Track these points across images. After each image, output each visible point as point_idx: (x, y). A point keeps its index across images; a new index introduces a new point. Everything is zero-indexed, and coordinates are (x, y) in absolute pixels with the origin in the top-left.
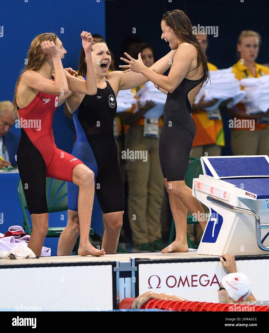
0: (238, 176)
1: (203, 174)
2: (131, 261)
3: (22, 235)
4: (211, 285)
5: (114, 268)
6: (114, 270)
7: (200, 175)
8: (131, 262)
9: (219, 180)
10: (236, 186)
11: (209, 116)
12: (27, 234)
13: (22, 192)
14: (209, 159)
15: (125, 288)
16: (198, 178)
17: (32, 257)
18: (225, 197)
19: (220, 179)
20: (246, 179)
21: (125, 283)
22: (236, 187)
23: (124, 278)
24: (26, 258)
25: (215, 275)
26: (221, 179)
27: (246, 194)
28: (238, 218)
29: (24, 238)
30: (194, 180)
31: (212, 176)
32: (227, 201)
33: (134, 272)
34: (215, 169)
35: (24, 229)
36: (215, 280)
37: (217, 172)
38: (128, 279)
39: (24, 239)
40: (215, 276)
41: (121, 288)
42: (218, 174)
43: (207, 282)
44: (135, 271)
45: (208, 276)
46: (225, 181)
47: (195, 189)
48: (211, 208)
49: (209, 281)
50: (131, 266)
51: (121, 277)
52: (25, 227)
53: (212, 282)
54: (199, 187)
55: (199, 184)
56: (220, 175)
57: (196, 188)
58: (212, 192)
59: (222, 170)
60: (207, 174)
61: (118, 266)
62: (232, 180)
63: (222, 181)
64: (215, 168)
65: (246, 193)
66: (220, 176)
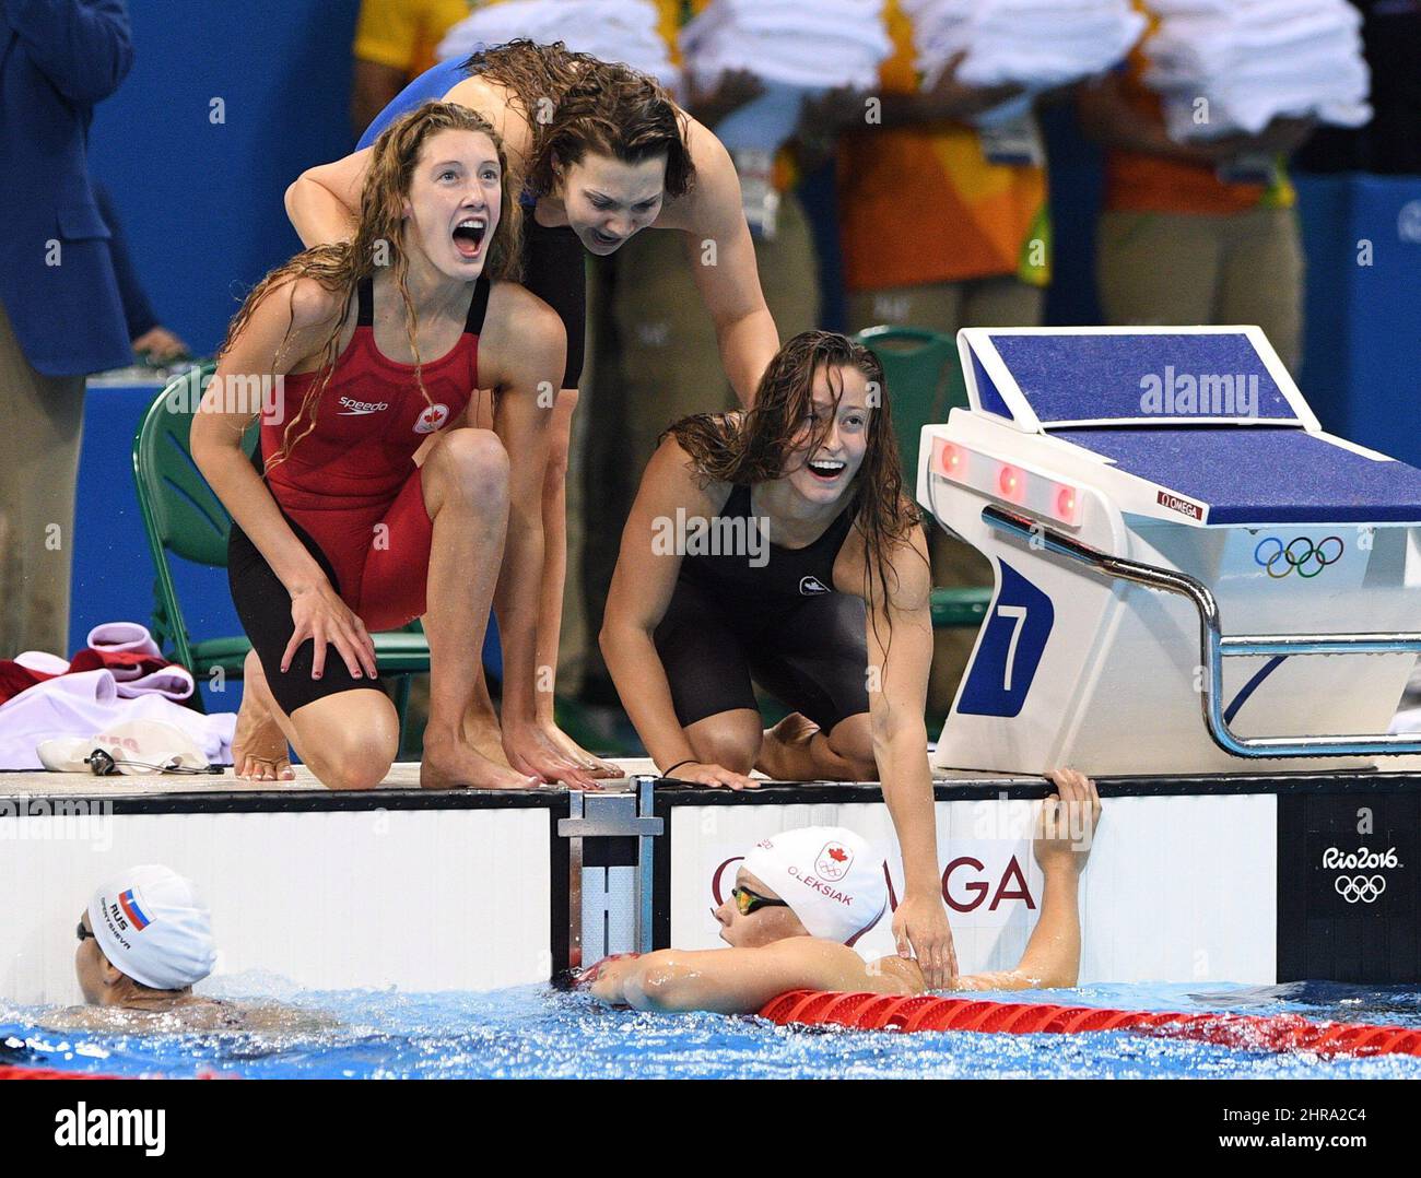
0: (1122, 416)
1: (965, 405)
2: (638, 791)
3: (150, 667)
4: (993, 907)
5: (560, 821)
6: (562, 833)
7: (955, 412)
8: (638, 798)
9: (1038, 433)
10: (1115, 462)
11: (987, 148)
12: (173, 661)
13: (153, 475)
14: (997, 337)
15: (606, 912)
16: (946, 422)
17: (194, 766)
18: (1063, 510)
19: (1043, 432)
20: (1160, 434)
21: (607, 891)
22: (1113, 465)
23: (603, 868)
24: (164, 773)
25: (1014, 857)
26: (1048, 430)
27: (1159, 501)
28: (1121, 606)
29: (156, 679)
30: (929, 432)
31: (1008, 415)
32: (1075, 530)
33: (652, 839)
34: (1020, 385)
35: (159, 639)
36: (1013, 885)
37: (1031, 400)
38: (621, 874)
39: (159, 685)
40: (1014, 867)
41: (592, 913)
42: (1034, 408)
43: (977, 892)
44: (655, 837)
45: (980, 867)
46: (1067, 440)
47: (928, 474)
48: (1001, 561)
49: (984, 887)
50: (638, 815)
51: (589, 861)
52: (164, 630)
53: (1001, 894)
54: (947, 466)
55: (949, 449)
56: (1042, 410)
57: (938, 470)
58: (1005, 488)
59: (1054, 391)
60: (984, 408)
61: (576, 816)
62: (1100, 435)
63: (1051, 439)
64: (1022, 378)
65: (1161, 494)
66: (1042, 417)
